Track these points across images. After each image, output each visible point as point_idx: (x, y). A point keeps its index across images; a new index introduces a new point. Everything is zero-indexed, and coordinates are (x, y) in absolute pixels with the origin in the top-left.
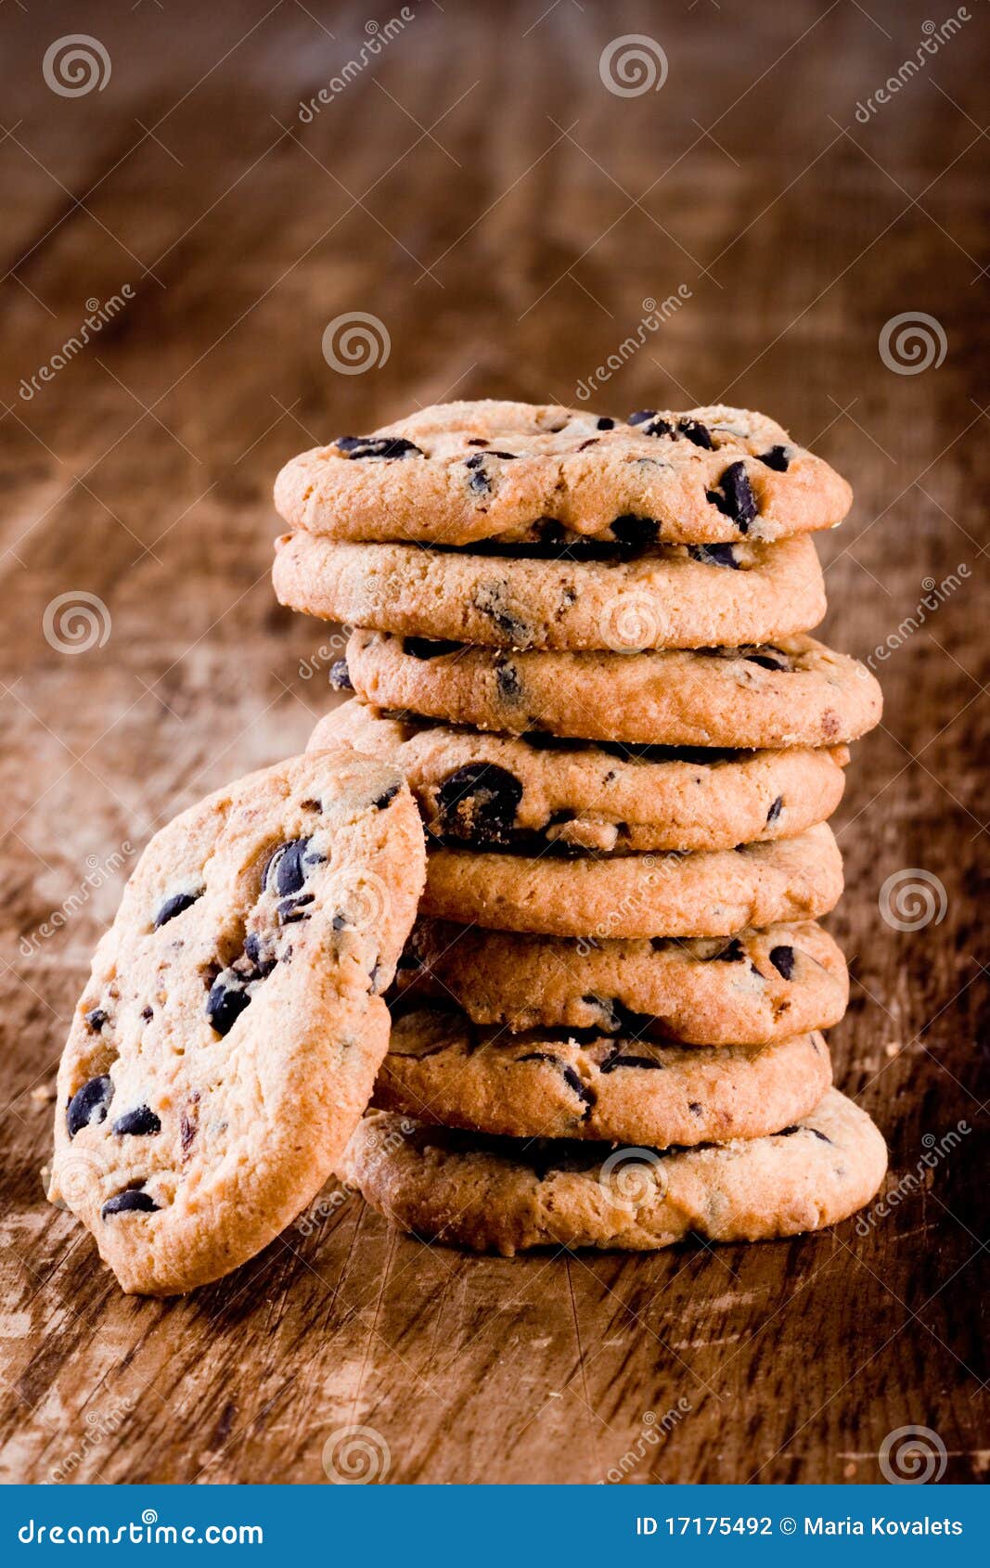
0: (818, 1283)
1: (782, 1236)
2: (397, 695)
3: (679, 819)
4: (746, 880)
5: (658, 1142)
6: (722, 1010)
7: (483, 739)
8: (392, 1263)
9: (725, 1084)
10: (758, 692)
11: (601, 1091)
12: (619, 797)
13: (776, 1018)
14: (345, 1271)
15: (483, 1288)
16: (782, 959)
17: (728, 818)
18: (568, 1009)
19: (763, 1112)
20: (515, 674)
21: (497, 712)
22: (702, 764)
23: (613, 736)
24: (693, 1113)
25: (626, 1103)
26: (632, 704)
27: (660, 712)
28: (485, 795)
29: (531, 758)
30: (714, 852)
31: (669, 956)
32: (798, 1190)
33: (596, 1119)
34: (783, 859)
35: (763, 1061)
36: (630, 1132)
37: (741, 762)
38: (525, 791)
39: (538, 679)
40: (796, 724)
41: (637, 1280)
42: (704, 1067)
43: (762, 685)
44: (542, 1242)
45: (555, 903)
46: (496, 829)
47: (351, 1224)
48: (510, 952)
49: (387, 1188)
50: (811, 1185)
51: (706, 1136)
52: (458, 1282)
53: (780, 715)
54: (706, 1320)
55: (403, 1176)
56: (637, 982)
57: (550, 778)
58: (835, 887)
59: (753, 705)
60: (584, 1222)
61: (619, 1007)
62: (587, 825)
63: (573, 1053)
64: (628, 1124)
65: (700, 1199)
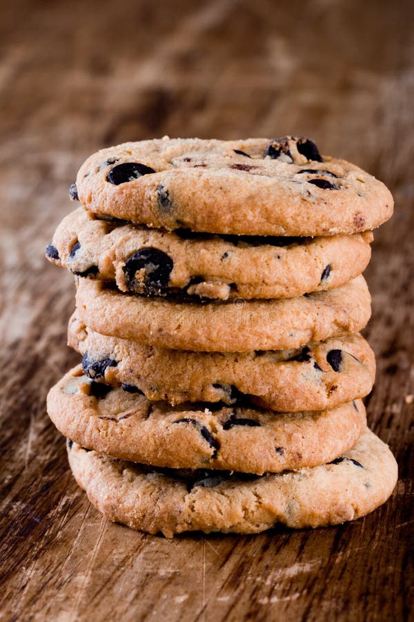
0: (350, 557)
1: (332, 524)
2: (101, 207)
3: (267, 281)
4: (309, 315)
5: (257, 471)
6: (296, 391)
7: (151, 233)
8: (101, 542)
9: (298, 435)
10: (314, 203)
11: (223, 441)
12: (230, 268)
13: (328, 395)
14: (72, 548)
15: (151, 560)
16: (335, 358)
17: (297, 280)
18: (204, 392)
19: (321, 451)
20: (168, 195)
21: (158, 218)
22: (281, 246)
23: (226, 231)
24: (278, 454)
25: (238, 448)
26: (238, 212)
27: (254, 217)
28: (151, 267)
29: (179, 245)
30: (290, 299)
31: (263, 360)
32: (341, 498)
33: (220, 458)
34: (334, 300)
35: (322, 420)
36: (240, 465)
37: (305, 245)
38: (175, 265)
39: (181, 198)
40: (338, 221)
41: (244, 554)
42: (286, 425)
43: (317, 199)
44: (189, 529)
45: (192, 331)
46: (157, 288)
47: (81, 515)
48: (170, 358)
49: (101, 495)
50: (349, 495)
51: (286, 467)
52: (137, 556)
53: (329, 216)
54: (281, 582)
55: (110, 488)
56: (245, 375)
57: (189, 257)
58: (365, 315)
59: (311, 211)
60: (212, 519)
61: (235, 390)
62: (211, 285)
63: (207, 418)
64: (239, 461)
65: (282, 504)
